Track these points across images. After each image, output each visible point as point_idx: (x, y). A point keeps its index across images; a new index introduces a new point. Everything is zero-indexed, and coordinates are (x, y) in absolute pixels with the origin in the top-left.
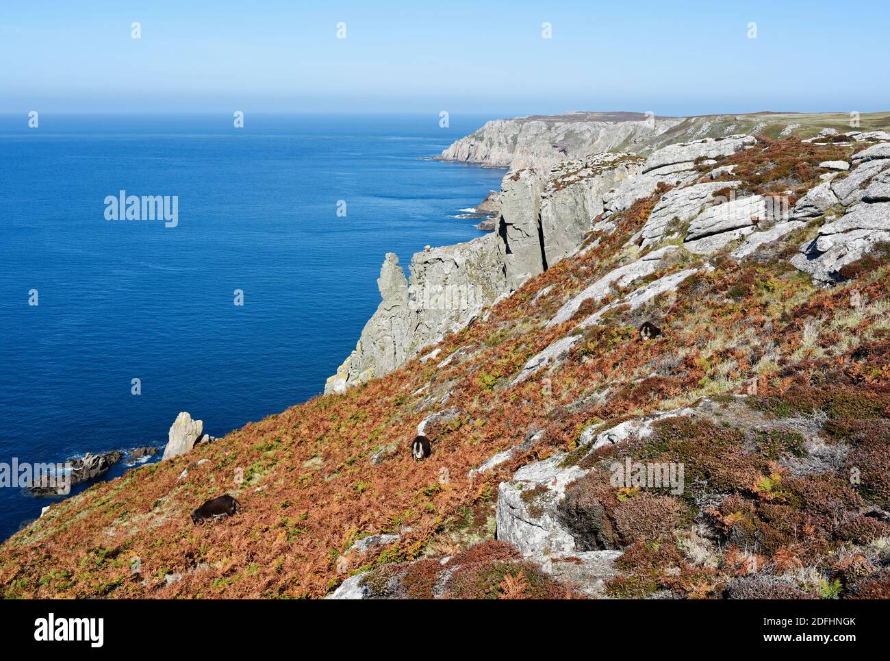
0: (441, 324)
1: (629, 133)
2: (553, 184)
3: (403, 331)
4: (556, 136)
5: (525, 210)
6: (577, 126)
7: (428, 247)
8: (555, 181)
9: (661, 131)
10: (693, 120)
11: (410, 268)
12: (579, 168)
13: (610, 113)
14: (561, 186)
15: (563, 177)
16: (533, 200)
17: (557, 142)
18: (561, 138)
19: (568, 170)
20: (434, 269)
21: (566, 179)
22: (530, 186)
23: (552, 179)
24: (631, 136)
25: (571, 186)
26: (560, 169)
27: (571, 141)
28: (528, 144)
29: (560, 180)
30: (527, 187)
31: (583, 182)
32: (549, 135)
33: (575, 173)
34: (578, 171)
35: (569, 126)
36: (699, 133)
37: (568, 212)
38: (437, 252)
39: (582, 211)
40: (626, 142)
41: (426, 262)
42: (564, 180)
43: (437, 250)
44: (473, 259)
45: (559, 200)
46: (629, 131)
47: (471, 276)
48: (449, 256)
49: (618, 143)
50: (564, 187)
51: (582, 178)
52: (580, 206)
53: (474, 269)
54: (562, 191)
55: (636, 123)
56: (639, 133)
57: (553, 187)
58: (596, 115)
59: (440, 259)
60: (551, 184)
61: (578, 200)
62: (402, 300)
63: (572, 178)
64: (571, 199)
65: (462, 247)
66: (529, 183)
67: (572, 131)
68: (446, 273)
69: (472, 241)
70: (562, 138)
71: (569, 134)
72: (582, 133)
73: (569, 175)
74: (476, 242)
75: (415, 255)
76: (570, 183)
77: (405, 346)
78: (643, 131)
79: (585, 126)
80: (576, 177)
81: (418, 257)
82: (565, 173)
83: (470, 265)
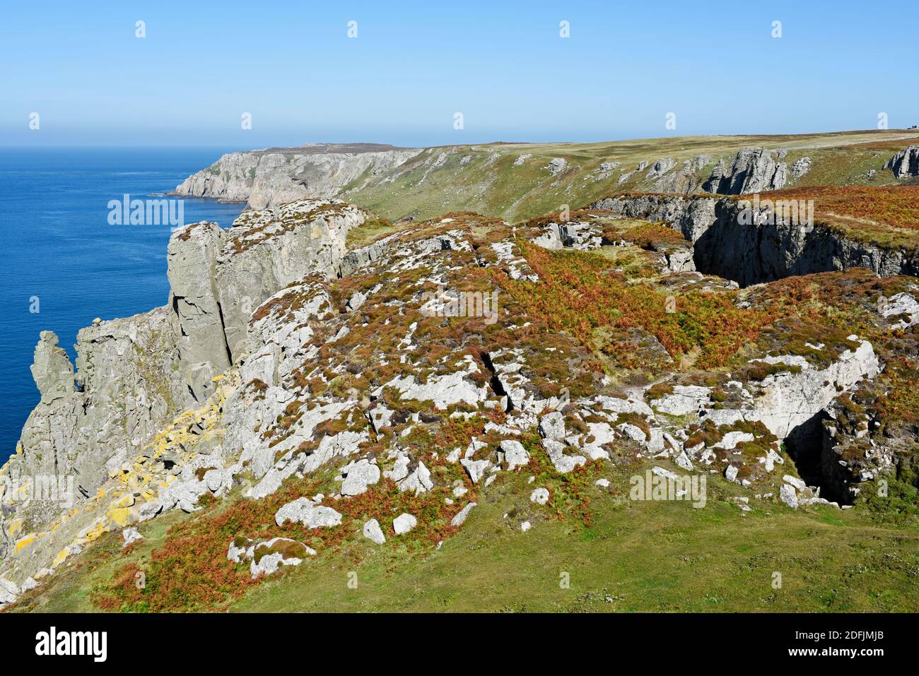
0: (101, 430)
1: (369, 164)
2: (233, 244)
3: (66, 433)
4: (296, 169)
5: (198, 279)
6: (317, 158)
7: (98, 320)
8: (235, 240)
9: (399, 163)
10: (430, 151)
11: (77, 348)
12: (267, 222)
13: (348, 145)
14: (243, 247)
15: (246, 234)
16: (209, 265)
17: (296, 174)
18: (300, 170)
19: (253, 224)
20: (104, 350)
21: (249, 238)
22: (204, 248)
23: (232, 237)
24: (370, 168)
25: (255, 247)
26: (243, 223)
27: (310, 174)
28: (267, 177)
29: (241, 239)
30: (199, 248)
31: (270, 241)
32: (287, 167)
33: (260, 229)
34: (265, 226)
35: (309, 158)
36: (435, 164)
37: (253, 281)
38: (108, 327)
39: (271, 280)
40: (366, 174)
41: (93, 341)
42: (246, 239)
43: (109, 323)
44: (141, 342)
45: (240, 266)
46: (368, 162)
47: (139, 364)
48: (123, 332)
49: (357, 175)
50: (246, 249)
51: (268, 235)
52: (267, 274)
53: (143, 355)
54: (243, 254)
55: (375, 154)
56: (378, 165)
57: (232, 248)
58: (336, 147)
59: (111, 337)
60: (230, 244)
61: (264, 265)
62: (65, 390)
63: (256, 236)
64: (255, 264)
65: (139, 320)
66: (202, 243)
67: (312, 164)
68: (120, 353)
69: (152, 311)
70: (302, 171)
71: (309, 167)
72: (321, 165)
73: (253, 232)
74: (157, 313)
75: (81, 331)
76: (253, 243)
77: (70, 452)
78: (382, 163)
79: (325, 158)
80: (262, 235)
81: (84, 334)
82: (249, 229)
83: (137, 350)
